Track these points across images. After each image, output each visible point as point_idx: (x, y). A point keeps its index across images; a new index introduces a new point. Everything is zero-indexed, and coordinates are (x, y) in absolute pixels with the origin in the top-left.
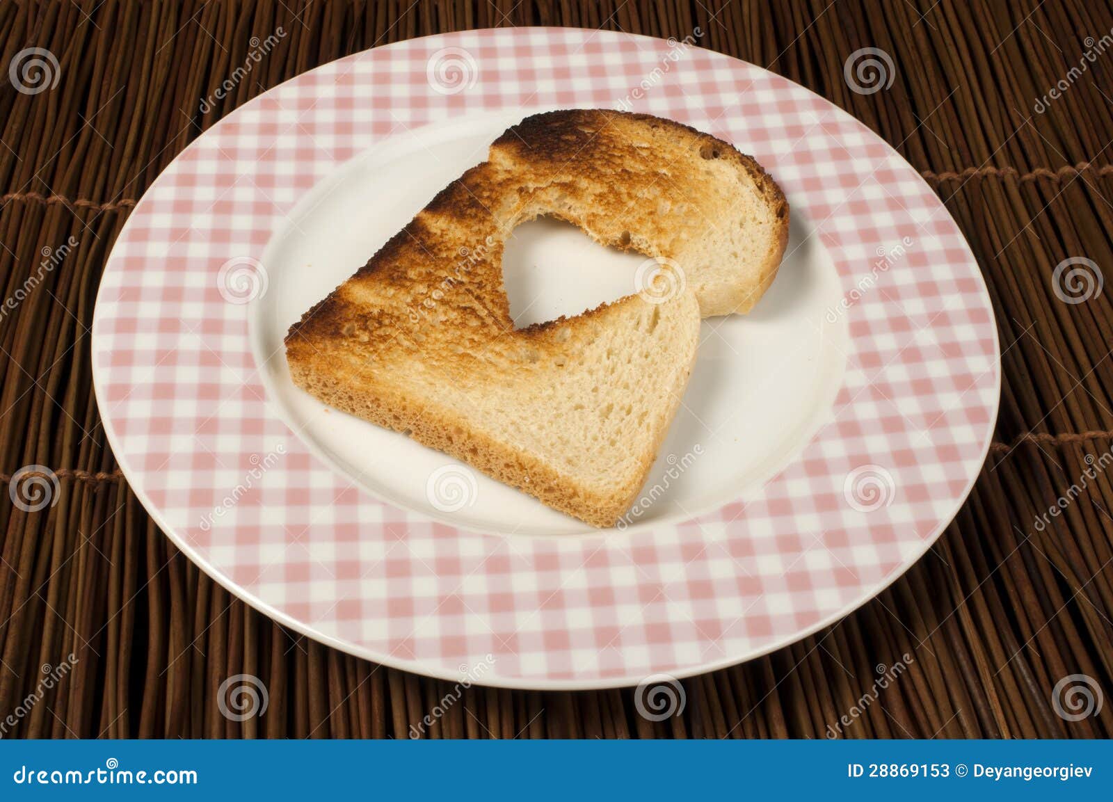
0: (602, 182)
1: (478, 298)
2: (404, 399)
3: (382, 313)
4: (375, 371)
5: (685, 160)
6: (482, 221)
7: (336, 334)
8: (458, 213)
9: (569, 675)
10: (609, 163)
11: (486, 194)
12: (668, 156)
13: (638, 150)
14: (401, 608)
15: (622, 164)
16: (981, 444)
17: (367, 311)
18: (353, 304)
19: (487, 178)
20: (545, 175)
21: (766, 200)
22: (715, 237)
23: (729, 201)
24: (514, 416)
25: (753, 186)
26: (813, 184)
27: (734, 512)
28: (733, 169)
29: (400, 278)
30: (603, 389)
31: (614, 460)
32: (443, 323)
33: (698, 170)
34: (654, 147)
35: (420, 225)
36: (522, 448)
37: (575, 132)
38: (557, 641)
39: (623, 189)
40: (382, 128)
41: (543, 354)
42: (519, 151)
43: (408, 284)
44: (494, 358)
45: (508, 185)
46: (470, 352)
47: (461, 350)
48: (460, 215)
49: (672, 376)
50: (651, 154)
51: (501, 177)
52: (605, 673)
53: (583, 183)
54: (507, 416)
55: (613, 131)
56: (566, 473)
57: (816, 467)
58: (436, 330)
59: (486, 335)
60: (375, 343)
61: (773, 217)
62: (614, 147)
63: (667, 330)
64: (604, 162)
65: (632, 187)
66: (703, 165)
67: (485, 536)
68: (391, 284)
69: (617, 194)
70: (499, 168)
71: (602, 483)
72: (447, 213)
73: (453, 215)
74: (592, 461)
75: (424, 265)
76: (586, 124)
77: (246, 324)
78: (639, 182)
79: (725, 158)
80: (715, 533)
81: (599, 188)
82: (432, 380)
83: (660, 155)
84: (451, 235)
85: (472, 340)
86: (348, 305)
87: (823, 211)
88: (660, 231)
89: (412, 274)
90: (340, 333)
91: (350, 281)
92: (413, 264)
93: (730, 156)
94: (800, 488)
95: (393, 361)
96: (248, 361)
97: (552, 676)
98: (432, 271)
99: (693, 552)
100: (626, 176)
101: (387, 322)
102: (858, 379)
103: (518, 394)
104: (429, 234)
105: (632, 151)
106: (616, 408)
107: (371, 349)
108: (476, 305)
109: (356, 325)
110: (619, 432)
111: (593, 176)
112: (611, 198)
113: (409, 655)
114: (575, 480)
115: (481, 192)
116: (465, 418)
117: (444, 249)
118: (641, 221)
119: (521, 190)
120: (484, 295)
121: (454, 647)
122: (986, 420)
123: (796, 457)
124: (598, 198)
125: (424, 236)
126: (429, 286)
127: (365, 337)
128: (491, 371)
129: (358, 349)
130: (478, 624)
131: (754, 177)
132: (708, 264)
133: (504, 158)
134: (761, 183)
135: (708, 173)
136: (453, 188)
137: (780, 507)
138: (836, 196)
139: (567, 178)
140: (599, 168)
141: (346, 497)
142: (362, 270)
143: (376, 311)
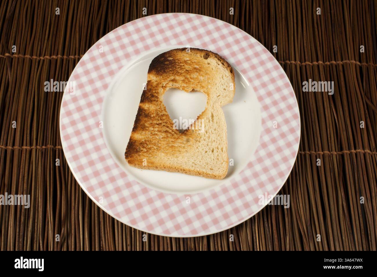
0: (182, 76)
1: (168, 127)
2: (164, 166)
3: (145, 141)
4: (153, 160)
5: (201, 61)
6: (157, 101)
7: (137, 152)
8: (150, 101)
9: (232, 224)
10: (181, 69)
11: (154, 91)
12: (196, 61)
13: (187, 61)
14: (189, 222)
15: (185, 68)
16: (299, 125)
17: (141, 142)
18: (137, 140)
19: (152, 86)
20: (166, 79)
21: (226, 68)
22: (217, 85)
23: (217, 71)
24: (193, 161)
25: (221, 64)
26: (233, 54)
27: (250, 165)
28: (214, 60)
29: (144, 127)
30: (210, 144)
31: (220, 164)
32: (162, 138)
33: (205, 63)
34: (191, 59)
35: (142, 108)
36: (199, 170)
37: (168, 60)
38: (226, 216)
39: (188, 76)
40: (112, 73)
41: (191, 139)
42: (156, 73)
43: (147, 128)
44: (180, 145)
45: (158, 86)
46: (173, 145)
47: (170, 145)
48: (151, 101)
49: (224, 134)
50: (191, 62)
51: (155, 84)
52: (239, 220)
53: (177, 78)
54: (191, 161)
55: (178, 57)
56: (212, 173)
57: (264, 145)
58: (161, 141)
59: (175, 138)
60: (148, 151)
61: (230, 74)
62: (180, 63)
63: (217, 120)
64: (180, 69)
65: (190, 75)
66: (206, 61)
67: (198, 194)
68: (143, 130)
69: (188, 79)
70: (153, 81)
71: (220, 172)
72: (147, 102)
73: (149, 102)
74: (216, 167)
75: (149, 121)
76: (170, 57)
77: (110, 154)
78: (192, 72)
79: (211, 57)
80: (248, 173)
81: (182, 78)
82: (168, 157)
83: (193, 61)
84: (151, 109)
85: (172, 141)
86: (135, 141)
87: (239, 63)
88: (203, 87)
89: (147, 125)
90: (138, 151)
91: (132, 134)
92: (146, 121)
93: (212, 56)
94: (262, 153)
95: (156, 155)
96: (117, 166)
97: (229, 226)
98: (152, 122)
99: (246, 180)
100: (188, 72)
101: (148, 143)
102: (265, 115)
103: (191, 154)
104: (145, 110)
105: (185, 62)
106: (215, 148)
107: (148, 153)
108: (168, 129)
109: (140, 147)
110: (218, 155)
111: (179, 74)
112: (187, 81)
113: (197, 233)
114: (214, 174)
115: (152, 91)
116: (181, 166)
117: (151, 114)
118: (197, 85)
119: (162, 87)
120: (169, 125)
121: (205, 227)
122: (298, 117)
123: (258, 144)
124: (183, 81)
125: (144, 112)
126: (153, 127)
127: (145, 150)
128: (181, 149)
129: (145, 154)
130: (207, 219)
131: (220, 61)
132: (219, 95)
133: (153, 77)
134: (223, 62)
135: (209, 64)
136: (144, 93)
137: (260, 160)
138: (241, 57)
139: (172, 78)
140: (179, 71)
141: (161, 196)
142: (133, 129)
143: (143, 140)
